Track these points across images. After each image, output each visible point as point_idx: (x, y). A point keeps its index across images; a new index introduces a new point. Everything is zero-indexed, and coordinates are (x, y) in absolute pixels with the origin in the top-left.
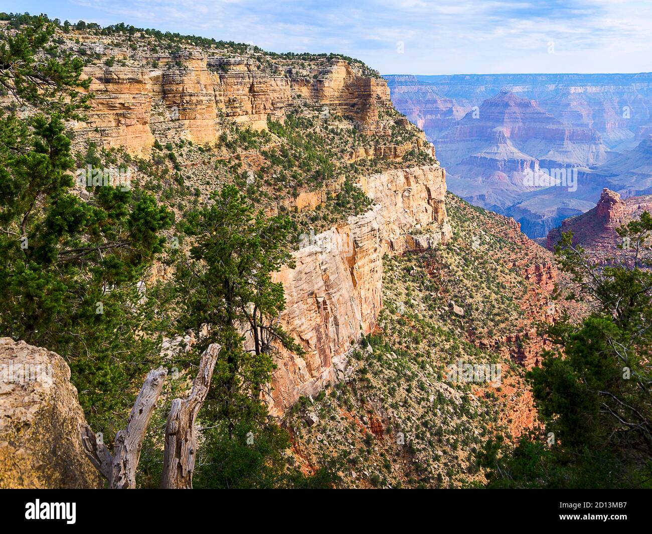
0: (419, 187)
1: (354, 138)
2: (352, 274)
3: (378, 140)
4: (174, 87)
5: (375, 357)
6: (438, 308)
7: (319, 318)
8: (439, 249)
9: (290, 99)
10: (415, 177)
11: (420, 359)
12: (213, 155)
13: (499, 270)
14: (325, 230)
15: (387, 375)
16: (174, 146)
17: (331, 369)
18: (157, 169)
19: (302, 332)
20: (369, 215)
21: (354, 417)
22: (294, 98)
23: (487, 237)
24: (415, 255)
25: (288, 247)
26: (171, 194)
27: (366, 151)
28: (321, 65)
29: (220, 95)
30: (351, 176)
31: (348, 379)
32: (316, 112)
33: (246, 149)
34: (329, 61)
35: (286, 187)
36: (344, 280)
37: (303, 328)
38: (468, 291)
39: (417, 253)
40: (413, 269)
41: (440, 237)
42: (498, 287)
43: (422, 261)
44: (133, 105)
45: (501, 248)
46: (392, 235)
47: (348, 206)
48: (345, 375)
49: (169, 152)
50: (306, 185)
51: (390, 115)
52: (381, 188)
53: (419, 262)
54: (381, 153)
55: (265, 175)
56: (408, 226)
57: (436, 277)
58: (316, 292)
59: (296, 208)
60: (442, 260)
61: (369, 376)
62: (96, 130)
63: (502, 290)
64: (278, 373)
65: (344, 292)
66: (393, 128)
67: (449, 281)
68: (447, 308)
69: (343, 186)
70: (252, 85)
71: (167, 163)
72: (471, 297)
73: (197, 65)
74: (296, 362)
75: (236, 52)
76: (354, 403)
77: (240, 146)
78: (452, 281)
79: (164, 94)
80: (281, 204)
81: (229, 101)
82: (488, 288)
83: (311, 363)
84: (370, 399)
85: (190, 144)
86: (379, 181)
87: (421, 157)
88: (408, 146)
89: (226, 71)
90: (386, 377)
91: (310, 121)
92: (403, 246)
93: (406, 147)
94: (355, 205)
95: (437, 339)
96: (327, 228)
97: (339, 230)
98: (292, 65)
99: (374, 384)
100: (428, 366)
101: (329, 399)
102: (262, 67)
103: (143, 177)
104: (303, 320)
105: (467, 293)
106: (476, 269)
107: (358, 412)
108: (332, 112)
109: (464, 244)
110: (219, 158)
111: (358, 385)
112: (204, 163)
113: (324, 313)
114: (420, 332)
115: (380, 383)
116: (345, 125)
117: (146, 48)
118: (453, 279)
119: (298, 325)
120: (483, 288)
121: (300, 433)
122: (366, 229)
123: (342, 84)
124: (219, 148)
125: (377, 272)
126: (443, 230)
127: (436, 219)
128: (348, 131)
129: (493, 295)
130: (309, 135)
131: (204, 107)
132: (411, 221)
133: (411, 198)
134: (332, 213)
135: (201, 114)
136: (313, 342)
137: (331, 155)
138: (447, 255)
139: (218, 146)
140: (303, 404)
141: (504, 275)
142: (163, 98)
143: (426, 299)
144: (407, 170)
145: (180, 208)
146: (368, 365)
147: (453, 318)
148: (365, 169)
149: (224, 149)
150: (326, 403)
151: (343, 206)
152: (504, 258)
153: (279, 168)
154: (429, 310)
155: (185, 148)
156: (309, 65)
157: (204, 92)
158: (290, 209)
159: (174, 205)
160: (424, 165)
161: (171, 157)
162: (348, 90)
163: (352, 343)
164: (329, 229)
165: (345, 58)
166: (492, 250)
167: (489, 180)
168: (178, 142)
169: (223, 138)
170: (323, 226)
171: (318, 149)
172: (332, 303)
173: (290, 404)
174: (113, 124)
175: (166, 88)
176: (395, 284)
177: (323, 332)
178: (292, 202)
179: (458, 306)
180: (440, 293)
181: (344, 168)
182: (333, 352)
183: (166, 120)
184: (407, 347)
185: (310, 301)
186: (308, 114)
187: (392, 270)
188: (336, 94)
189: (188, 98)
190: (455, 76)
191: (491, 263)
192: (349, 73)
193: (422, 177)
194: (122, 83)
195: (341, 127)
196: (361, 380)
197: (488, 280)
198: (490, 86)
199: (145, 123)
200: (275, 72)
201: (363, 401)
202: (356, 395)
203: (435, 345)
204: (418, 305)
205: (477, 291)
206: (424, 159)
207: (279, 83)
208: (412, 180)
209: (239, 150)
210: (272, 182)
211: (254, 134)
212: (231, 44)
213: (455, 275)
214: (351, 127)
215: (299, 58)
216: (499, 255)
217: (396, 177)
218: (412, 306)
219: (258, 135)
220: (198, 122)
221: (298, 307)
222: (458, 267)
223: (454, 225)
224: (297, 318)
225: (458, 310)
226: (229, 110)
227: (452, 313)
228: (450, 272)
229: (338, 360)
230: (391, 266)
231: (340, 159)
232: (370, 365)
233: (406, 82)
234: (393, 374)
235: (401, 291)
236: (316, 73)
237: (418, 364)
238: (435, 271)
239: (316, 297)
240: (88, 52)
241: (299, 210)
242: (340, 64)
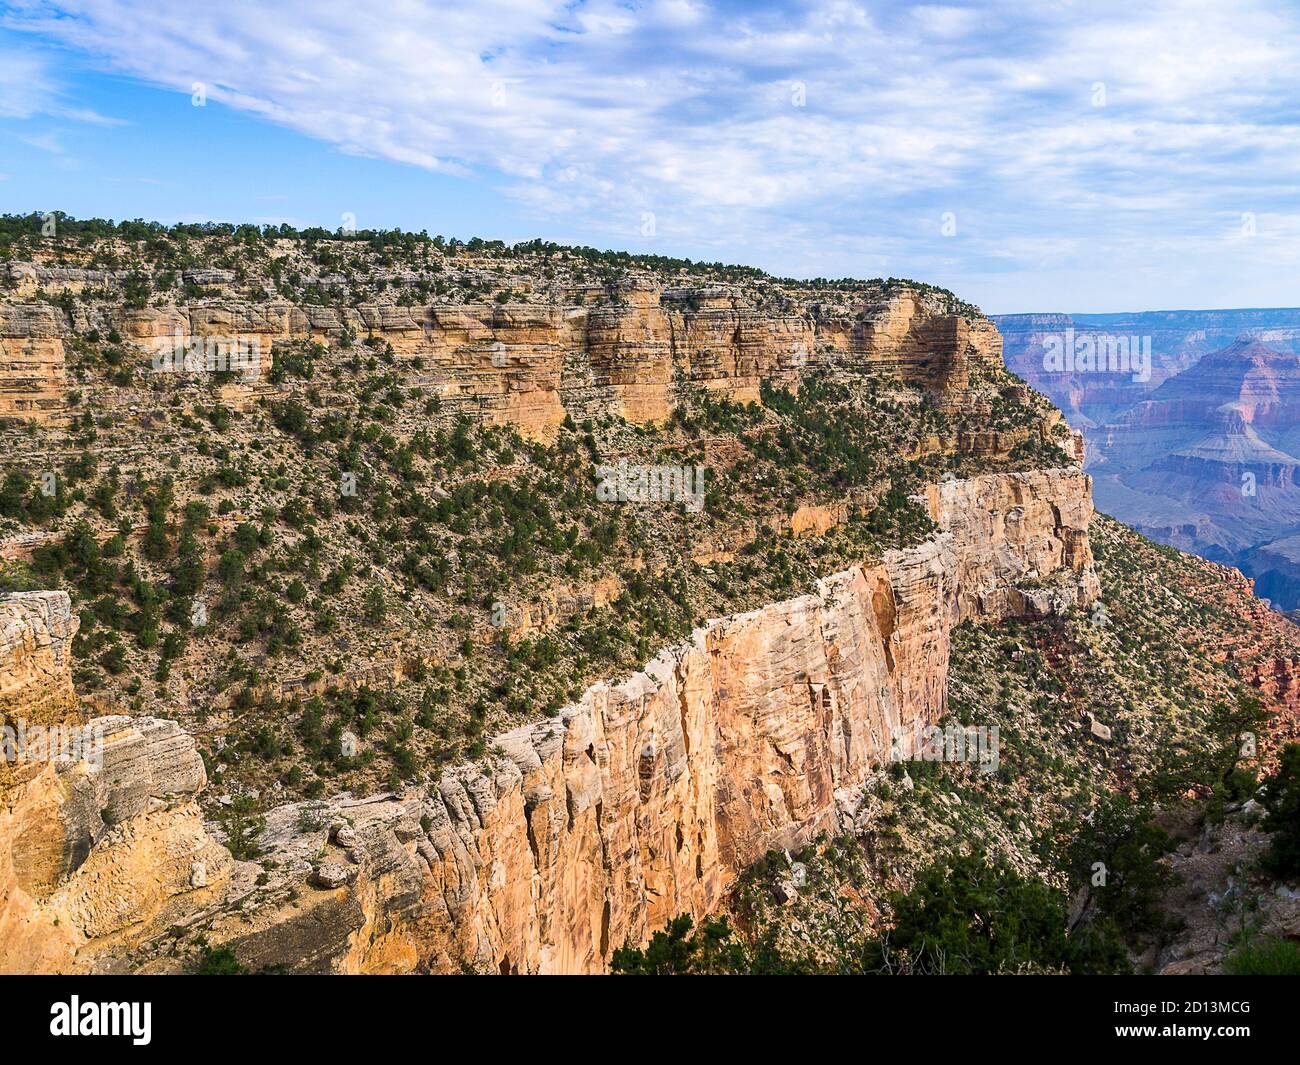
0: (1038, 506)
1: (922, 418)
2: (887, 649)
3: (965, 423)
4: (604, 334)
5: (915, 798)
6: (1061, 723)
7: (813, 719)
8: (1070, 617)
9: (814, 353)
10: (1031, 487)
11: (1009, 812)
12: (659, 441)
13: (1191, 662)
14: (838, 571)
15: (934, 832)
16: (595, 425)
17: (830, 809)
18: (563, 459)
19: (779, 740)
20: (926, 549)
21: (864, 899)
22: (820, 352)
23: (1176, 601)
24: (1023, 624)
25: (766, 595)
26: (577, 499)
27: (942, 441)
28: (872, 297)
29: (683, 347)
30: (908, 483)
31: (860, 830)
32: (857, 375)
33: (716, 432)
34: (885, 291)
35: (775, 496)
36: (868, 659)
37: (781, 733)
38: (1124, 698)
39: (1030, 621)
40: (1017, 649)
41: (1076, 595)
42: (1186, 694)
43: (1036, 636)
44: (533, 360)
45: (1203, 623)
46: (981, 588)
47: (889, 532)
48: (855, 824)
49: (585, 434)
50: (812, 494)
51: (993, 381)
52: (965, 505)
53: (1032, 637)
54: (969, 444)
55: (743, 475)
56: (1014, 572)
57: (1061, 666)
58: (810, 673)
59: (791, 531)
60: (1075, 638)
61: (900, 829)
62: (474, 399)
63: (1194, 700)
64: (731, 805)
65: (866, 678)
66: (996, 401)
67: (1086, 676)
68: (1078, 725)
69: (884, 498)
70: (738, 331)
71: (580, 452)
72: (1129, 708)
73: (643, 300)
74: (765, 790)
75: (724, 279)
76: (867, 875)
77: (706, 428)
78: (1092, 675)
79: (589, 344)
80: (764, 523)
81: (698, 355)
82: (1165, 695)
83: (794, 795)
84: (899, 872)
85: (622, 422)
86: (962, 492)
87: (1045, 453)
88: (1023, 434)
89: (696, 308)
90: (932, 835)
91: (844, 389)
92: (1002, 606)
93: (1017, 435)
94: (900, 530)
95: (1048, 778)
96: (841, 568)
97: (867, 572)
98: (820, 298)
99: (908, 846)
100: (1022, 825)
101: (821, 861)
102: (765, 301)
103: (537, 472)
104: (783, 720)
105: (1121, 700)
106: (1143, 658)
107: (873, 892)
108: (885, 374)
109: (1123, 612)
110: (669, 446)
111: (879, 843)
112: (640, 452)
113: (823, 711)
114: (1014, 761)
115: (919, 844)
116: (906, 397)
117: (567, 276)
118: (1094, 672)
119: (773, 729)
120: (1155, 694)
121: (761, 914)
122: (916, 573)
123: (907, 328)
124: (672, 430)
125: (935, 648)
126: (1082, 584)
127: (1069, 563)
128: (912, 406)
129: (1175, 708)
130: (841, 413)
131: (649, 364)
132: (1019, 565)
133: (1022, 524)
134: (855, 542)
135: (643, 376)
136: (799, 759)
137: (876, 446)
138: (1085, 629)
139: (670, 427)
140: (772, 864)
141: (1201, 673)
142: (587, 351)
143: (1038, 704)
144: (1017, 475)
145: (589, 521)
146: (901, 810)
147: (1090, 743)
148: (937, 471)
149: (678, 431)
150: (815, 867)
151: (879, 532)
152: (1208, 641)
153: (768, 465)
154: (1043, 724)
155: (612, 429)
156: (851, 298)
157: (652, 341)
158: (780, 532)
159: (579, 517)
160: (1050, 467)
161: (589, 443)
162: (916, 337)
163: (875, 768)
164: (846, 570)
165: (914, 286)
166: (1185, 626)
167: (1206, 499)
168: (603, 419)
169: (678, 414)
170: (834, 564)
171: (853, 435)
172: (841, 696)
173: (748, 861)
174: (501, 389)
175: (593, 335)
176: (980, 674)
177: (819, 744)
178: (783, 521)
179: (1101, 722)
180: (1067, 696)
181: (899, 468)
182: (837, 781)
183: (589, 384)
184: (987, 787)
185: (798, 688)
186: (842, 378)
187: (977, 647)
188: (895, 345)
189: (624, 351)
190: (1147, 313)
191: (1176, 649)
192: (919, 309)
193: (1046, 489)
194: (519, 328)
195: (899, 399)
196: (885, 835)
197: (1166, 679)
198: (1216, 331)
199: (550, 389)
200: (786, 310)
201: (884, 873)
202: (872, 860)
203: (1042, 789)
204: (1022, 714)
205: (1141, 699)
206: (1052, 456)
207: (792, 327)
208: (1025, 492)
209: (703, 433)
210: (753, 486)
211: (735, 408)
212: (718, 267)
213: (1098, 665)
214: (918, 400)
215: (835, 287)
216: (1199, 635)
217: (994, 486)
218: (1009, 714)
219: (742, 410)
220: (639, 388)
221: (775, 697)
222: (1107, 653)
223: (1110, 575)
224: (772, 715)
225: (1098, 729)
226: (697, 371)
227: (1087, 733)
228: (1088, 659)
229: (847, 796)
230: (975, 641)
231: (891, 453)
232: (905, 810)
233: (1051, 325)
234: (945, 831)
235: (991, 687)
236: (861, 310)
237: (1004, 819)
238: (1060, 656)
239: (809, 683)
240: (474, 283)
241: (796, 535)
242: (905, 295)
